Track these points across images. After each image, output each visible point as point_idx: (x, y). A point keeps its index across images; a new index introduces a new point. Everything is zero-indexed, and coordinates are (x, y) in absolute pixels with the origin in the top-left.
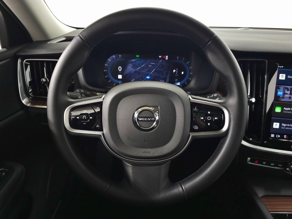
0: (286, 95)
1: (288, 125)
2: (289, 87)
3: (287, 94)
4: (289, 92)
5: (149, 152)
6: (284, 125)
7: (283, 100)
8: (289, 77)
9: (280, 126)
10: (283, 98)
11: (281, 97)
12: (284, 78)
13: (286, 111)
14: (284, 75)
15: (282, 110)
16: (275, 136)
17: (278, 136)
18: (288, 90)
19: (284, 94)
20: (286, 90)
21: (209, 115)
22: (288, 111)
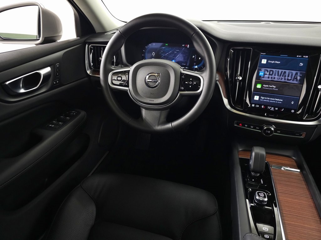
0: (266, 76)
1: (266, 98)
2: (269, 69)
3: (267, 74)
4: (268, 73)
5: (153, 101)
6: (263, 98)
7: (263, 79)
8: (269, 61)
9: (260, 98)
10: (263, 77)
11: (262, 76)
12: (265, 63)
13: (265, 87)
14: (266, 60)
15: (262, 86)
16: (255, 106)
17: (257, 106)
18: (268, 72)
19: (265, 74)
20: (266, 71)
21: (191, 81)
22: (267, 87)
